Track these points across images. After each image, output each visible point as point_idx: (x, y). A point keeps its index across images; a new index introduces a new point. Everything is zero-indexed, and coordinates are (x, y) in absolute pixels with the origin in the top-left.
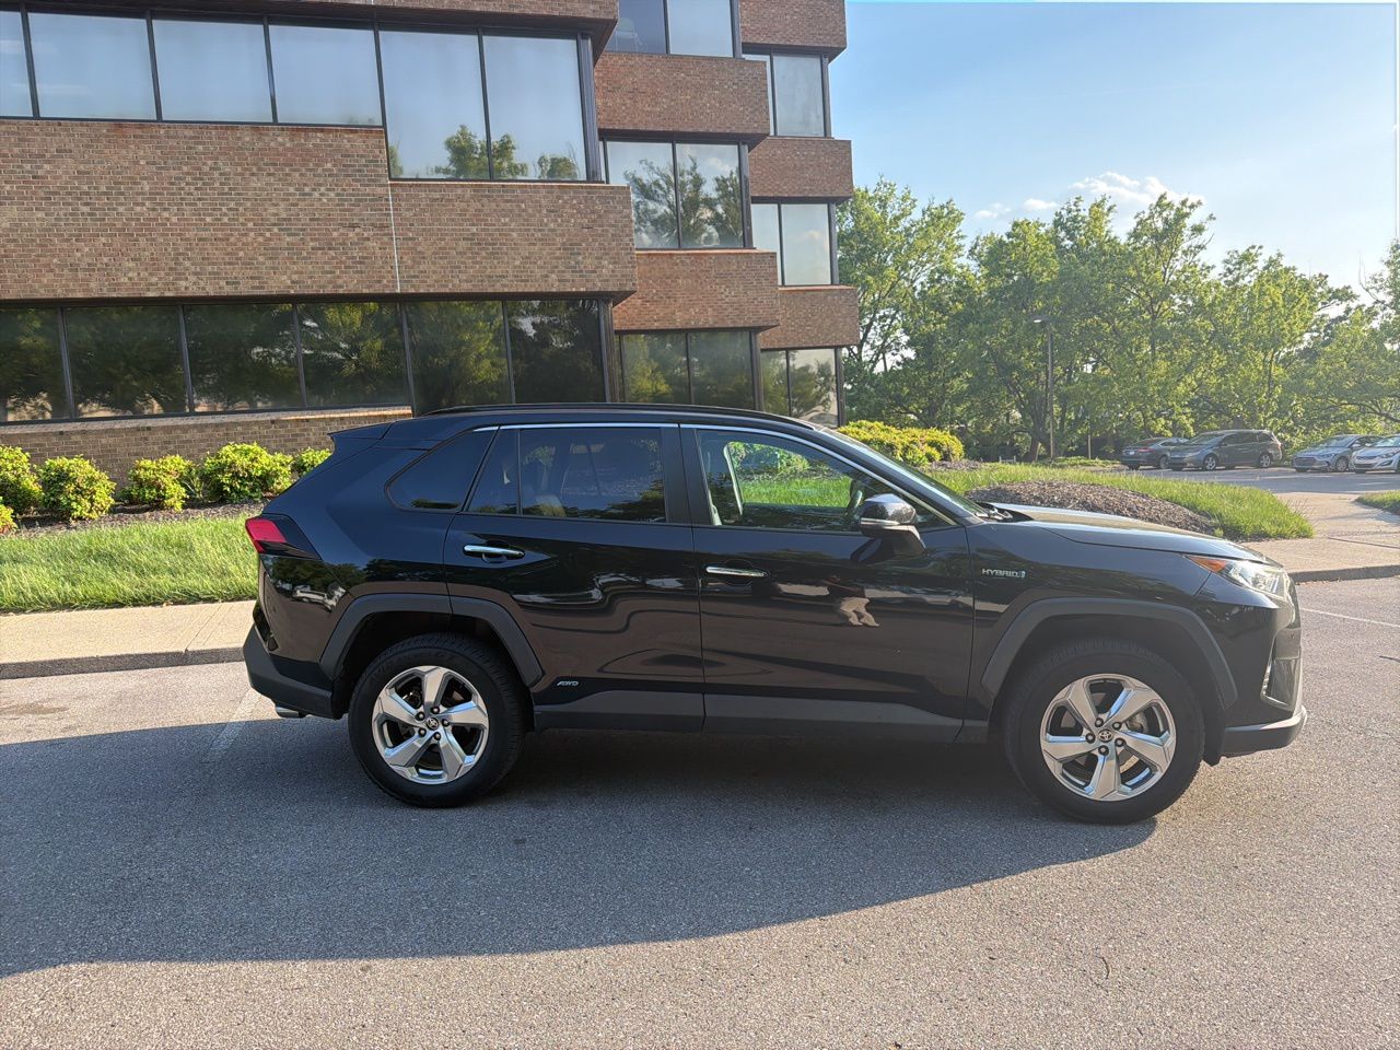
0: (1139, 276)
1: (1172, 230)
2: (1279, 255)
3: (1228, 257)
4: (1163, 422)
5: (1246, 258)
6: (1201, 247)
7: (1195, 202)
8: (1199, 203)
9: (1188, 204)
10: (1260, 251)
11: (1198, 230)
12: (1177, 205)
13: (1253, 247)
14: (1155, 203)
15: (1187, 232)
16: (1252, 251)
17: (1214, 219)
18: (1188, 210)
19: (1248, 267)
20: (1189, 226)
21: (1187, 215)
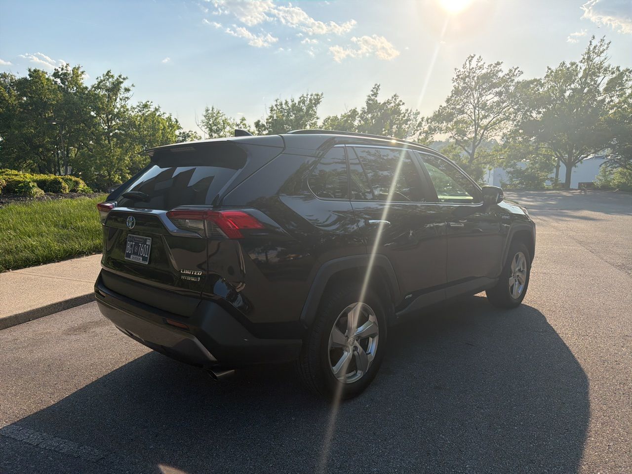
0: (103, 107)
1: (115, 88)
2: (159, 107)
3: (138, 105)
4: (117, 176)
5: (146, 106)
6: (128, 98)
7: (125, 77)
8: (127, 78)
9: (122, 77)
10: (152, 104)
11: (127, 90)
12: (116, 77)
13: (148, 102)
14: (105, 74)
15: (122, 90)
16: (148, 103)
17: (134, 86)
18: (122, 80)
19: (147, 110)
20: (123, 88)
21: (122, 82)
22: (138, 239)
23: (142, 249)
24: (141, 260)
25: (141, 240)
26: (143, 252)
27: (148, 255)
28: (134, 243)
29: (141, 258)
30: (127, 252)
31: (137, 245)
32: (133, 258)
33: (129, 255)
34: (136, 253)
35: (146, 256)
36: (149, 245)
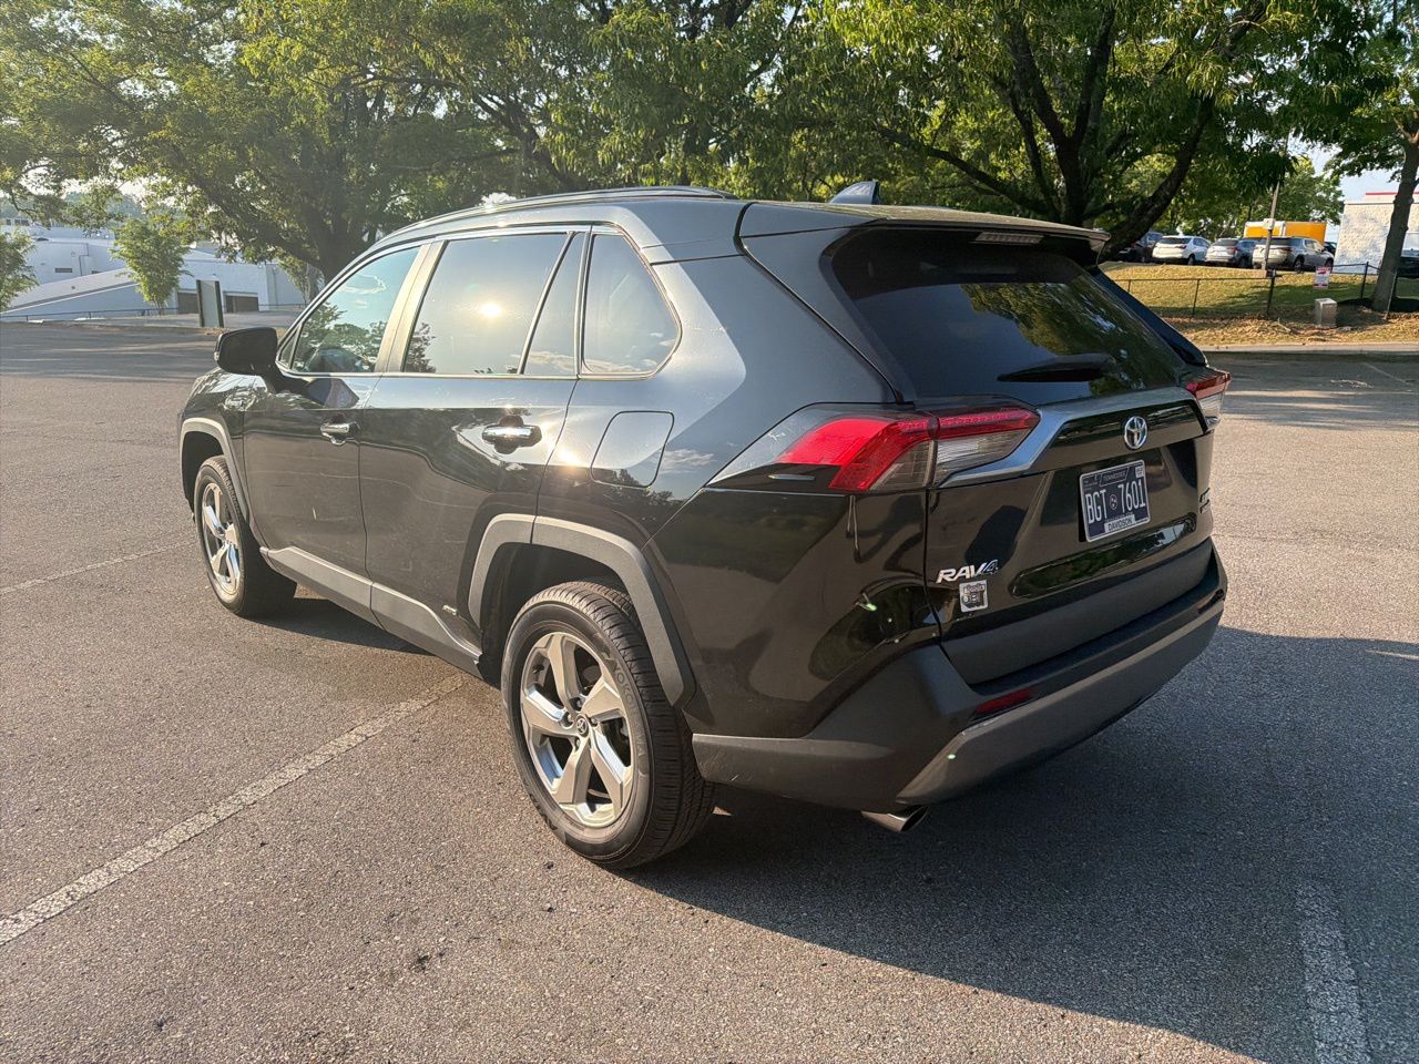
22: (1113, 477)
23: (1128, 495)
24: (1134, 521)
25: (1121, 474)
26: (1132, 500)
27: (1145, 501)
28: (1103, 491)
29: (1133, 516)
30: (1091, 522)
31: (1113, 490)
32: (1112, 529)
33: (1098, 528)
34: (1114, 513)
35: (1143, 505)
36: (1142, 478)
